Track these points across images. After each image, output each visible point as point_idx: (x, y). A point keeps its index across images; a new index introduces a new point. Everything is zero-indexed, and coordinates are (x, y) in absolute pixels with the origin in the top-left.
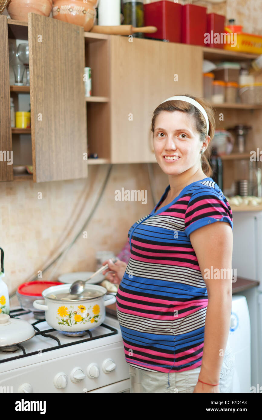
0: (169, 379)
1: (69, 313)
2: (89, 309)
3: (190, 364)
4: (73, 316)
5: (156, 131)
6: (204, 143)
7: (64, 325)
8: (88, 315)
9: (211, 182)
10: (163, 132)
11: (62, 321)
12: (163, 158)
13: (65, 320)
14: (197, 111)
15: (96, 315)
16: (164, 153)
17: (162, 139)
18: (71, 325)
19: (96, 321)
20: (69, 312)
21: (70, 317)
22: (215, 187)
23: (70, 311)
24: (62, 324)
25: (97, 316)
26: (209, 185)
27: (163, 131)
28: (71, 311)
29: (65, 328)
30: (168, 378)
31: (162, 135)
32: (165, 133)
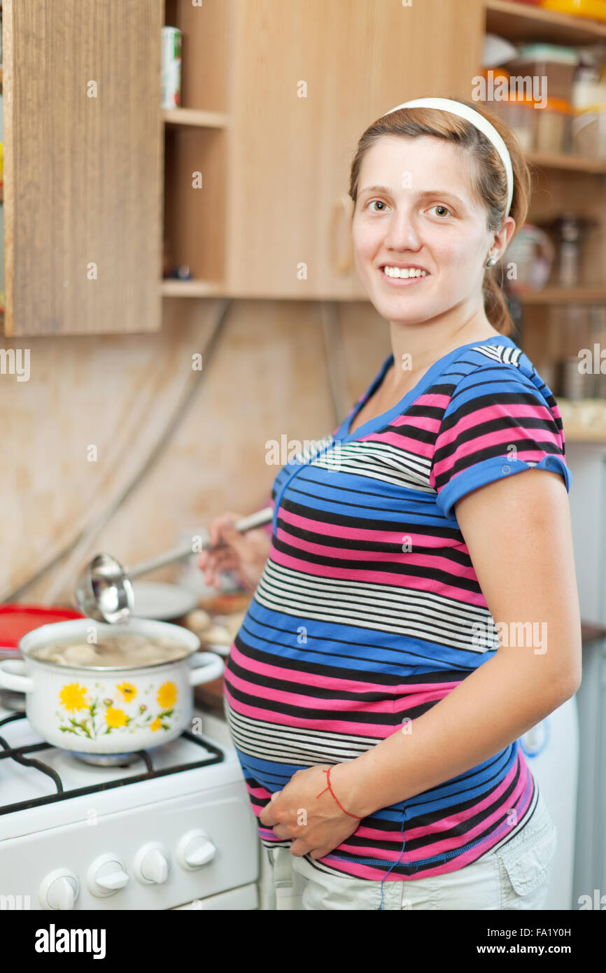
0: (383, 899)
1: (90, 704)
2: (146, 693)
3: (443, 857)
4: (101, 712)
5: (363, 196)
6: (497, 239)
7: (76, 733)
8: (143, 709)
9: (509, 351)
10: (383, 198)
11: (69, 725)
12: (379, 272)
13: (78, 721)
14: (484, 142)
15: (167, 709)
16: (384, 258)
17: (379, 217)
18: (96, 734)
19: (166, 727)
20: (91, 699)
21: (93, 714)
22: (520, 363)
23: (94, 698)
24: (71, 731)
25: (169, 714)
26: (502, 358)
27: (383, 194)
28: (97, 699)
29: (78, 742)
30: (381, 897)
31: (380, 206)
32: (389, 203)
